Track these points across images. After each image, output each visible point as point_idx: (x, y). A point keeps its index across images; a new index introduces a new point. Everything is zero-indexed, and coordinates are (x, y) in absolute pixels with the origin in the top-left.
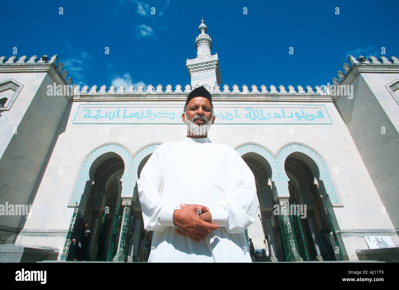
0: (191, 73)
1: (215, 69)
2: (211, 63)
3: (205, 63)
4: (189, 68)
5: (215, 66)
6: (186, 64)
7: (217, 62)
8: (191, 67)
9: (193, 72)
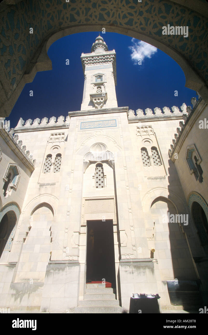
0: (85, 65)
1: (112, 62)
2: (108, 56)
3: (101, 56)
4: (83, 59)
5: (112, 59)
6: (81, 56)
7: (115, 56)
8: (85, 59)
9: (87, 64)
